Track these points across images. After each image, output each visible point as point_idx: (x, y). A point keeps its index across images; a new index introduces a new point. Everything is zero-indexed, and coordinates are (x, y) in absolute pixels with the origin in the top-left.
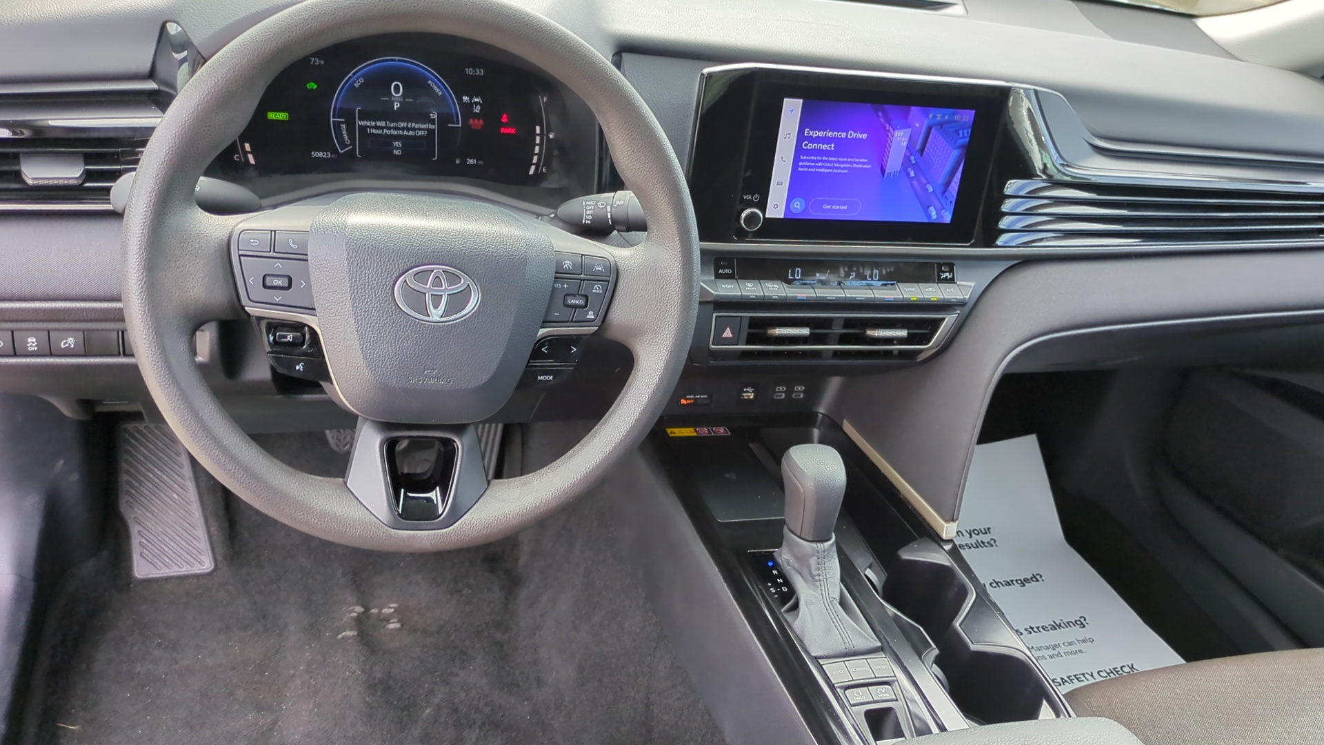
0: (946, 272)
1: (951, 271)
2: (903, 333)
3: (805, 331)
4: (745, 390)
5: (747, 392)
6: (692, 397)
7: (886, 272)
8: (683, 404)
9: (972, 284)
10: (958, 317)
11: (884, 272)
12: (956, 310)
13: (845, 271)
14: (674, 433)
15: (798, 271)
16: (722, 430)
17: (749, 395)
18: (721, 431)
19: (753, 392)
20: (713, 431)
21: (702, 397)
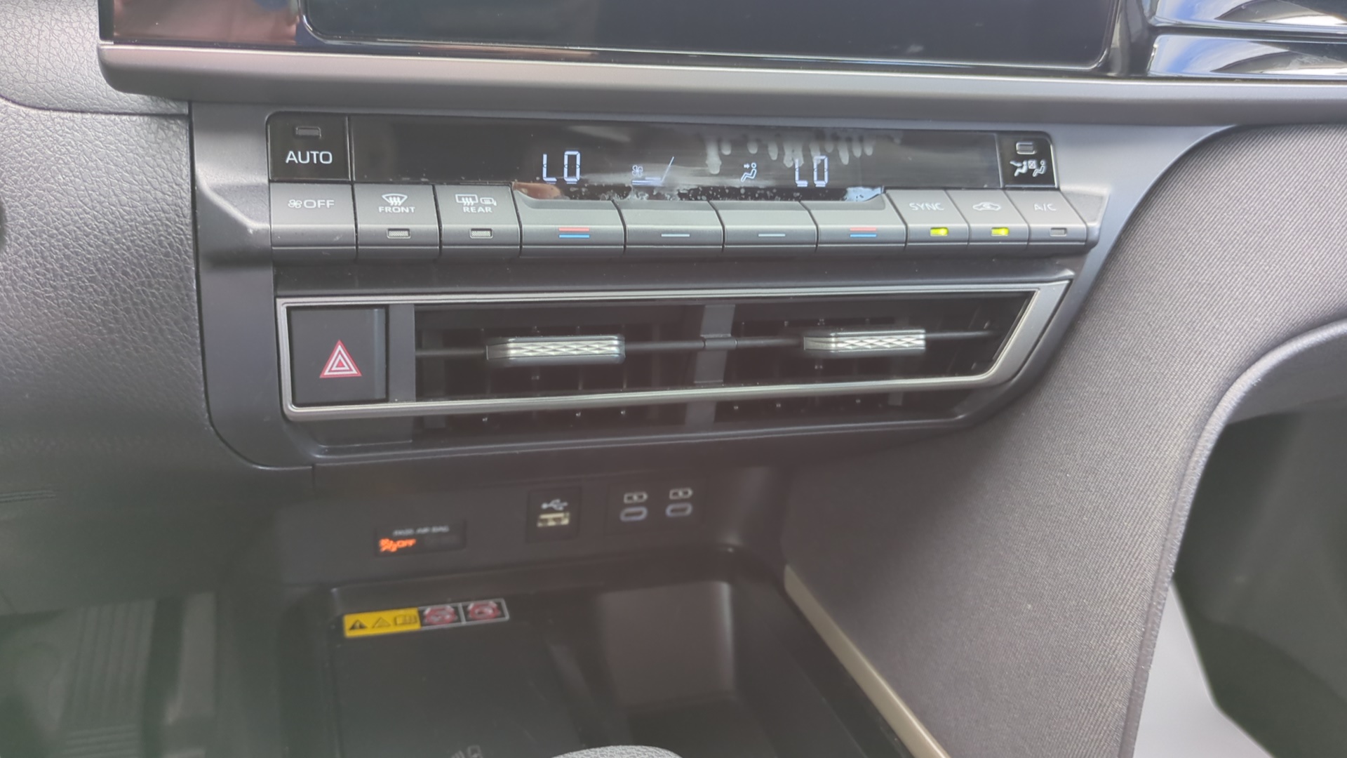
0: (1028, 158)
1: (1043, 154)
2: (913, 340)
3: (608, 347)
4: (545, 506)
5: (551, 510)
6: (409, 532)
7: (852, 157)
8: (387, 553)
9: (1104, 190)
10: (1068, 286)
11: (845, 159)
12: (1062, 268)
13: (722, 157)
14: (362, 627)
15: (572, 158)
16: (489, 608)
17: (555, 516)
18: (488, 611)
19: (565, 510)
20: (466, 613)
21: (435, 530)
